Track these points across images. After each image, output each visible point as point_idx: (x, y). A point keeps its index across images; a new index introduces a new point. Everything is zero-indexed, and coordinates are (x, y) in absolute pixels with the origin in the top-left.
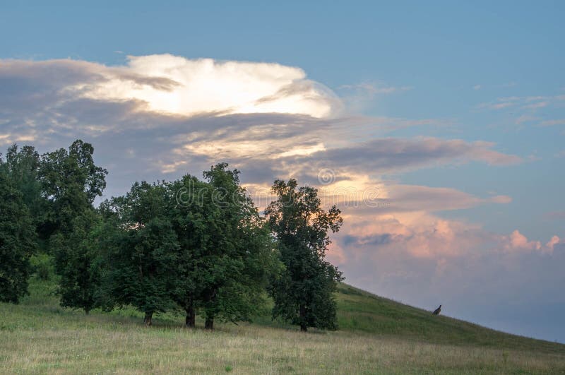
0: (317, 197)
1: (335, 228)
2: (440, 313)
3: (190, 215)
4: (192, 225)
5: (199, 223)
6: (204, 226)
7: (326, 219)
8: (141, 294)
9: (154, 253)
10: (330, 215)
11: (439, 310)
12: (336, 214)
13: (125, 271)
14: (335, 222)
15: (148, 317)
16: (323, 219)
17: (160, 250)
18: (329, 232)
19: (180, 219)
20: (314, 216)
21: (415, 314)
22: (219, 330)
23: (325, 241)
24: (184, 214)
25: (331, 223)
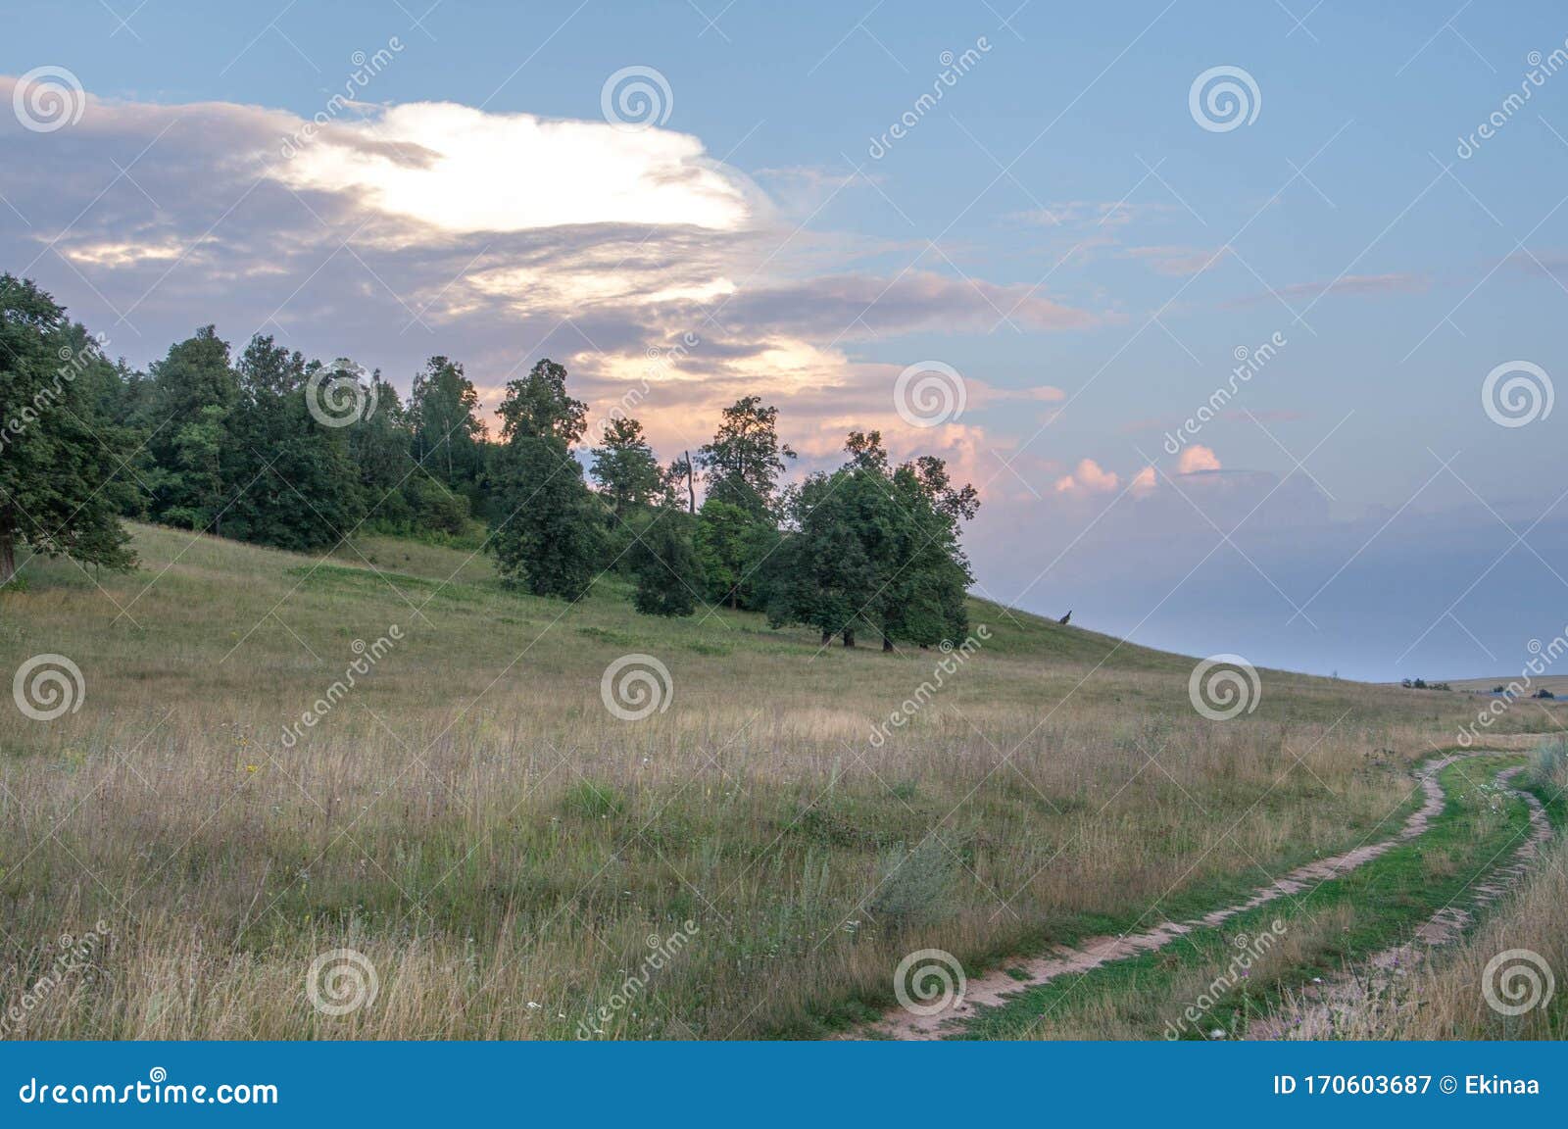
0: (944, 470)
1: (969, 515)
2: (1070, 623)
3: (877, 520)
4: (878, 532)
5: (887, 530)
6: (894, 535)
7: (958, 502)
8: (823, 611)
9: (841, 564)
10: (962, 496)
11: (1068, 617)
12: (972, 496)
13: (800, 584)
14: (968, 506)
15: (827, 636)
16: (954, 502)
17: (846, 562)
18: (961, 519)
19: (863, 525)
20: (939, 496)
21: (1041, 624)
22: (862, 649)
23: (954, 531)
24: (867, 518)
25: (963, 507)
